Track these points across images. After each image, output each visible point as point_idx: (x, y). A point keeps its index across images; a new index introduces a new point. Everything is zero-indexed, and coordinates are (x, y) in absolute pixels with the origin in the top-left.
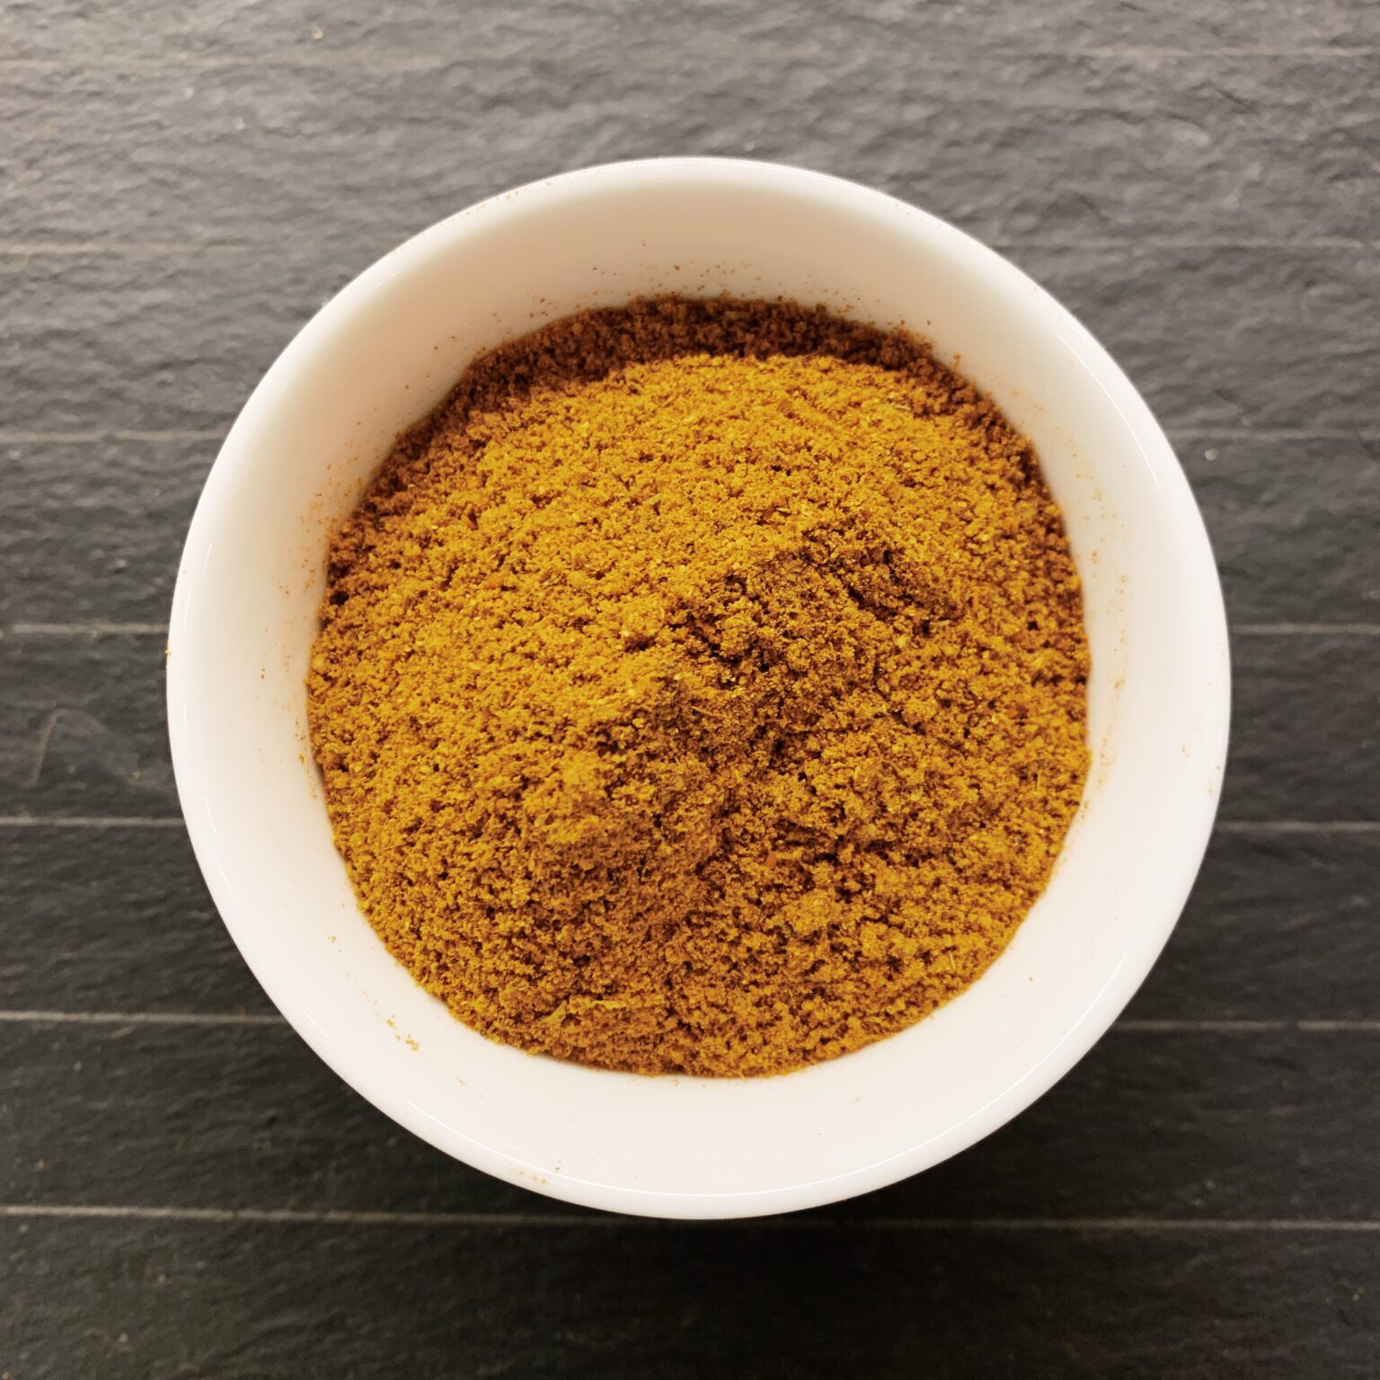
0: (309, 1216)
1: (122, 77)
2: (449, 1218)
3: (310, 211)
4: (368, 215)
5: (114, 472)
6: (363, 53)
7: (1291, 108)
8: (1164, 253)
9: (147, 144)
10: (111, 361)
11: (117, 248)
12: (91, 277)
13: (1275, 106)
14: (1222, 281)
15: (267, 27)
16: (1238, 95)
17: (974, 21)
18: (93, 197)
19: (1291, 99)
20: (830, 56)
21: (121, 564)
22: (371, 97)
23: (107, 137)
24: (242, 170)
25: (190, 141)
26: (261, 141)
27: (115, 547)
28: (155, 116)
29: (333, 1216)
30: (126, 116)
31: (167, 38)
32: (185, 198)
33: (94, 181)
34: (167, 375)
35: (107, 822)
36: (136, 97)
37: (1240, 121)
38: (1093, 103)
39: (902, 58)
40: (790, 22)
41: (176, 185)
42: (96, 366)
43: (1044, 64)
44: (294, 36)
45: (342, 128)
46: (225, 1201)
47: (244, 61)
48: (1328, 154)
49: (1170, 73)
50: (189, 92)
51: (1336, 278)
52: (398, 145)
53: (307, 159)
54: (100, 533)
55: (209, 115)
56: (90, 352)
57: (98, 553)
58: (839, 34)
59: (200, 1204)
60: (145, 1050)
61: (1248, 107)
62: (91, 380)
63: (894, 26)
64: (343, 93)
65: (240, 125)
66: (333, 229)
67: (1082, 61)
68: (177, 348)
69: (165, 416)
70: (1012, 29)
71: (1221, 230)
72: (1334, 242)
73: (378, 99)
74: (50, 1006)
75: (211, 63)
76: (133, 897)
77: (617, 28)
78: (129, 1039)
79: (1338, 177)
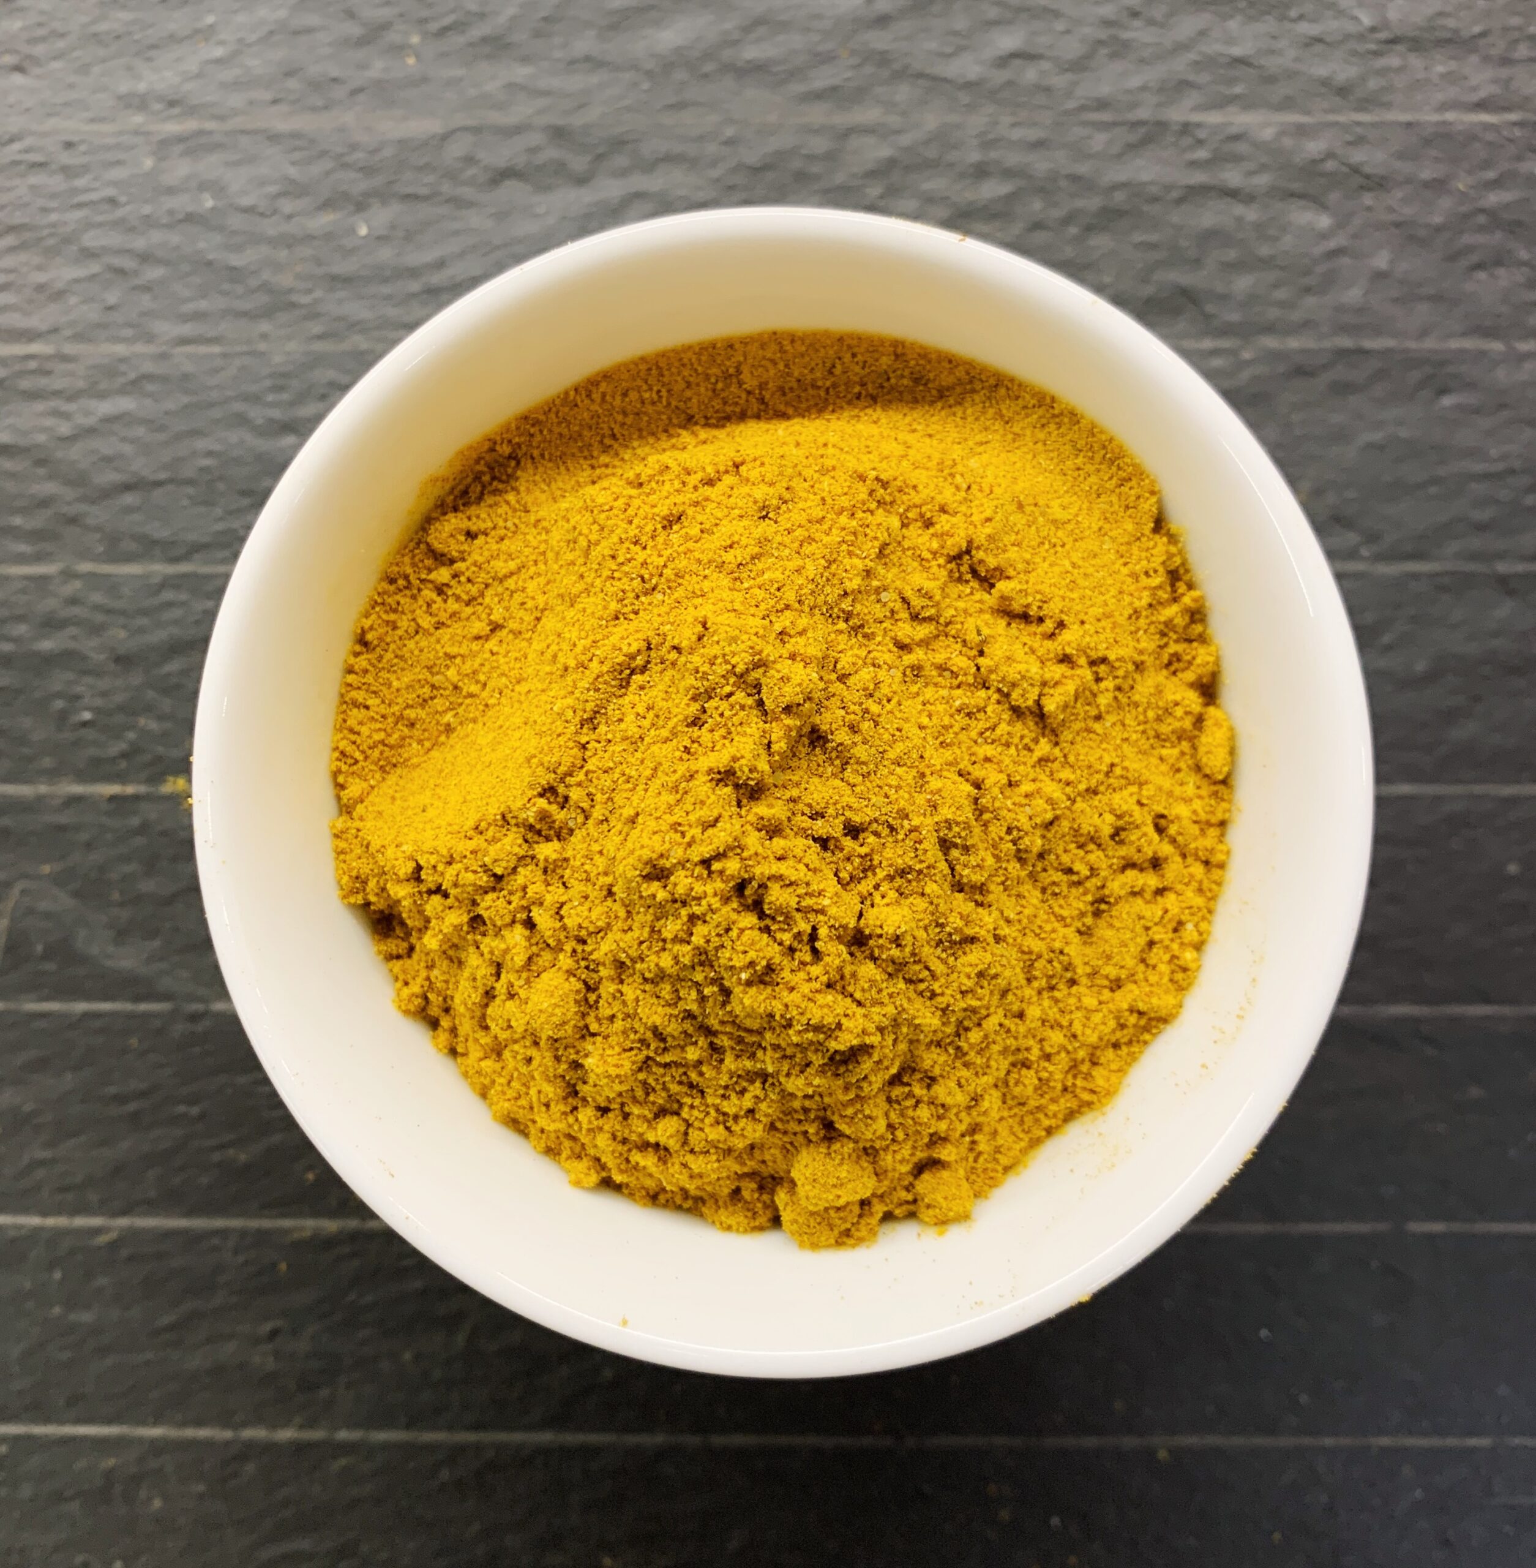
0: (317, 1435)
1: (69, 145)
2: (471, 1437)
3: (293, 305)
4: (358, 310)
5: (76, 611)
6: (348, 118)
7: (1427, 185)
8: (1276, 356)
9: (100, 225)
10: (69, 482)
11: (69, 349)
12: (43, 382)
13: (1408, 181)
14: (1343, 389)
15: (236, 85)
16: (1367, 170)
17: (1059, 81)
18: (40, 288)
19: (1426, 174)
20: (894, 120)
21: (87, 716)
22: (361, 169)
23: (54, 217)
24: (211, 257)
25: (149, 222)
26: (236, 221)
27: (78, 697)
28: (110, 192)
29: (343, 1435)
30: (75, 191)
31: (120, 98)
32: (147, 288)
33: (40, 268)
34: (129, 499)
35: (81, 1007)
36: (85, 169)
37: (1368, 199)
38: (1199, 178)
39: (977, 122)
40: (848, 79)
41: (136, 273)
42: (49, 488)
43: (1142, 130)
44: (268, 96)
45: (327, 205)
46: (225, 1420)
47: (210, 125)
48: (1467, 239)
49: (1288, 142)
50: (148, 163)
51: (1471, 386)
52: (393, 227)
53: (288, 242)
54: (59, 680)
55: (171, 191)
56: (42, 471)
57: (59, 704)
58: (903, 92)
59: (199, 1423)
60: (131, 1259)
61: (1378, 183)
62: (45, 503)
63: (969, 85)
64: (327, 164)
65: (209, 203)
66: (317, 328)
67: (1186, 128)
68: (142, 467)
69: (133, 546)
70: (1105, 90)
71: (1344, 329)
72: (1470, 344)
73: (367, 170)
74: (25, 1210)
75: (173, 128)
76: (112, 1090)
77: (646, 86)
78: (113, 1245)
79: (1479, 266)
